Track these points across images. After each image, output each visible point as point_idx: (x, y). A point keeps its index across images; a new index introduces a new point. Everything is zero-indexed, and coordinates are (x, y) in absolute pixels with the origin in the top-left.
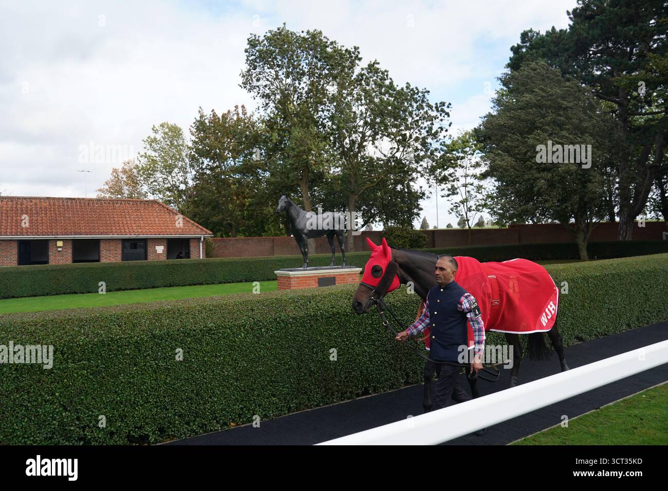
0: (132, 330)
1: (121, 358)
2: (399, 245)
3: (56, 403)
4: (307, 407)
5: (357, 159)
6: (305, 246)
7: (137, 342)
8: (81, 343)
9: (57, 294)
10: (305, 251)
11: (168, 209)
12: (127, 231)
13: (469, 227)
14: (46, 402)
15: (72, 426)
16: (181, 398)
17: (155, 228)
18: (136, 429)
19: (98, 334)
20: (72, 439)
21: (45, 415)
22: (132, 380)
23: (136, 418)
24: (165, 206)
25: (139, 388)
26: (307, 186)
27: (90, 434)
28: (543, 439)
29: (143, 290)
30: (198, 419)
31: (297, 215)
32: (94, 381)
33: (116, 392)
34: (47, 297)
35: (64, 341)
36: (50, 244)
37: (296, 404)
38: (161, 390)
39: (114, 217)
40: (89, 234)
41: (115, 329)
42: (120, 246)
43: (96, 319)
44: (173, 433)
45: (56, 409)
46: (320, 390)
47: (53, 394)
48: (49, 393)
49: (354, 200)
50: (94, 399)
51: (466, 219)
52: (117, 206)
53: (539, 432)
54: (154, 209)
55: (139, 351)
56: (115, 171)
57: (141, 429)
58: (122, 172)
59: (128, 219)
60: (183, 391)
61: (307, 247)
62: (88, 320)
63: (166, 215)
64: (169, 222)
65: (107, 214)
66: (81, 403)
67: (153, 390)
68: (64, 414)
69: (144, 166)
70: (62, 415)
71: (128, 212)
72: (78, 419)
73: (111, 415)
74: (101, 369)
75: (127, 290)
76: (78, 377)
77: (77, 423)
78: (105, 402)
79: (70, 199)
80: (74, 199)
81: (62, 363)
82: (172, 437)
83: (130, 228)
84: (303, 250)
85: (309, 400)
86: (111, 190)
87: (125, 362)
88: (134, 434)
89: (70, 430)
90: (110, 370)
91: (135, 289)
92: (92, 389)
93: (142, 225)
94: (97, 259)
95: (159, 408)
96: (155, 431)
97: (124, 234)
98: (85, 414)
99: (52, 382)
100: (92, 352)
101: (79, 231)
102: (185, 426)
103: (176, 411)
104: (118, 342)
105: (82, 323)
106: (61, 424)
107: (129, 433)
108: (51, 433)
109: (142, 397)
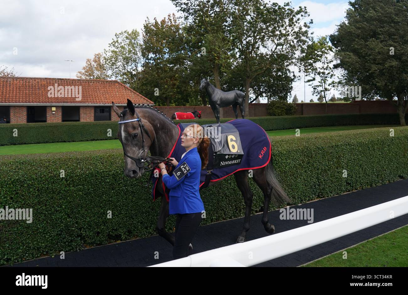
0: (111, 166)
1: (104, 185)
2: (279, 113)
3: (63, 212)
4: (224, 219)
5: (252, 55)
6: (218, 112)
7: (113, 174)
8: (78, 174)
9: (53, 142)
10: (218, 116)
11: (124, 87)
12: (98, 101)
13: (326, 102)
14: (57, 211)
15: (73, 227)
16: (142, 211)
17: (116, 99)
18: (114, 231)
19: (88, 168)
20: (73, 236)
21: (56, 220)
22: (111, 199)
23: (113, 224)
24: (123, 84)
25: (115, 205)
26: (218, 72)
27: (84, 233)
28: (379, 241)
29: (109, 140)
30: (153, 225)
31: (213, 92)
32: (86, 199)
33: (101, 206)
34: (47, 144)
35: (68, 173)
36: (48, 109)
37: (217, 217)
38: (129, 206)
39: (89, 92)
40: (72, 103)
41: (100, 166)
42: (93, 111)
43: (87, 159)
44: (137, 234)
45: (63, 216)
46: (232, 208)
47: (61, 207)
48: (58, 206)
49: (249, 83)
50: (87, 210)
51: (324, 96)
52: (91, 84)
53: (376, 237)
54: (115, 86)
55: (115, 180)
56: (88, 60)
57: (117, 231)
58: (93, 61)
59: (99, 93)
60: (144, 207)
61: (219, 114)
62: (82, 159)
63: (124, 90)
64: (125, 95)
65: (84, 89)
66: (79, 212)
67: (124, 206)
68: (68, 220)
69: (109, 57)
70: (67, 220)
71: (98, 88)
72: (77, 223)
73: (97, 221)
74: (91, 191)
75: (99, 140)
76: (76, 196)
77: (76, 225)
78: (94, 213)
79: (60, 79)
80: (63, 79)
81: (66, 186)
82: (136, 237)
83: (100, 99)
84: (216, 116)
85: (225, 214)
86: (87, 74)
87: (106, 187)
88: (112, 234)
89: (72, 230)
90: (96, 192)
91: (104, 140)
92: (85, 204)
93: (108, 97)
94: (78, 119)
95: (128, 218)
96: (125, 232)
97: (96, 103)
98: (81, 220)
99: (60, 199)
100: (85, 180)
101: (66, 101)
102: (145, 229)
103: (139, 220)
104: (101, 174)
105: (78, 161)
106: (67, 226)
107: (109, 233)
108: (61, 231)
109: (117, 210)
